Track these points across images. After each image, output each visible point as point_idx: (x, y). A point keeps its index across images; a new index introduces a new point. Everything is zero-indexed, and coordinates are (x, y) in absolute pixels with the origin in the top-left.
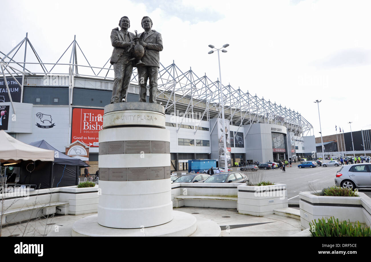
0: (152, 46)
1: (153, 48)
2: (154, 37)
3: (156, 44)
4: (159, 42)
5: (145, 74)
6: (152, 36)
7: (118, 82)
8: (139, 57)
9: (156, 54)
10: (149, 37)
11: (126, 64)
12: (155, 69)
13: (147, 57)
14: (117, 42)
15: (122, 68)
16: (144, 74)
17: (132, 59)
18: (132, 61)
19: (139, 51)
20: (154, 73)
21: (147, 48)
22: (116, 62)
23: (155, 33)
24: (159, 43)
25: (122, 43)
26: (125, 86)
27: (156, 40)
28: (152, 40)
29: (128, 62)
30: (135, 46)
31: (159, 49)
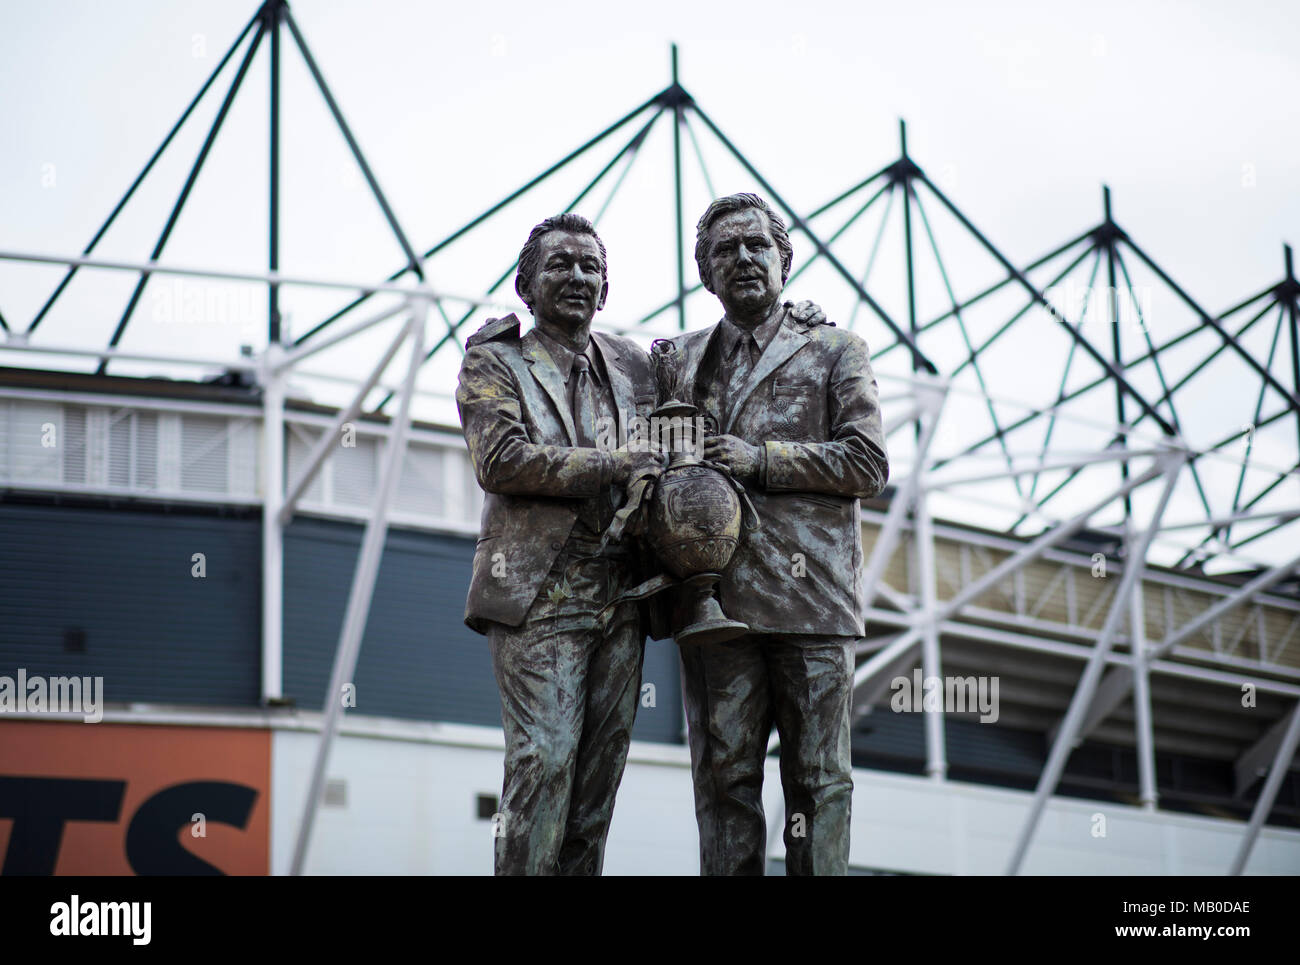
0: (798, 467)
1: (812, 483)
2: (808, 382)
3: (830, 445)
4: (856, 423)
5: (746, 700)
6: (791, 371)
7: (544, 792)
8: (701, 567)
9: (834, 532)
10: (769, 379)
11: (593, 632)
12: (828, 661)
13: (756, 562)
14: (521, 453)
15: (565, 670)
16: (735, 704)
17: (643, 589)
18: (642, 603)
19: (697, 527)
20: (822, 691)
21: (757, 484)
22: (515, 624)
23: (816, 334)
24: (852, 432)
25: (558, 465)
26: (587, 814)
27: (831, 401)
28: (794, 409)
29: (607, 615)
30: (668, 488)
31: (855, 488)
